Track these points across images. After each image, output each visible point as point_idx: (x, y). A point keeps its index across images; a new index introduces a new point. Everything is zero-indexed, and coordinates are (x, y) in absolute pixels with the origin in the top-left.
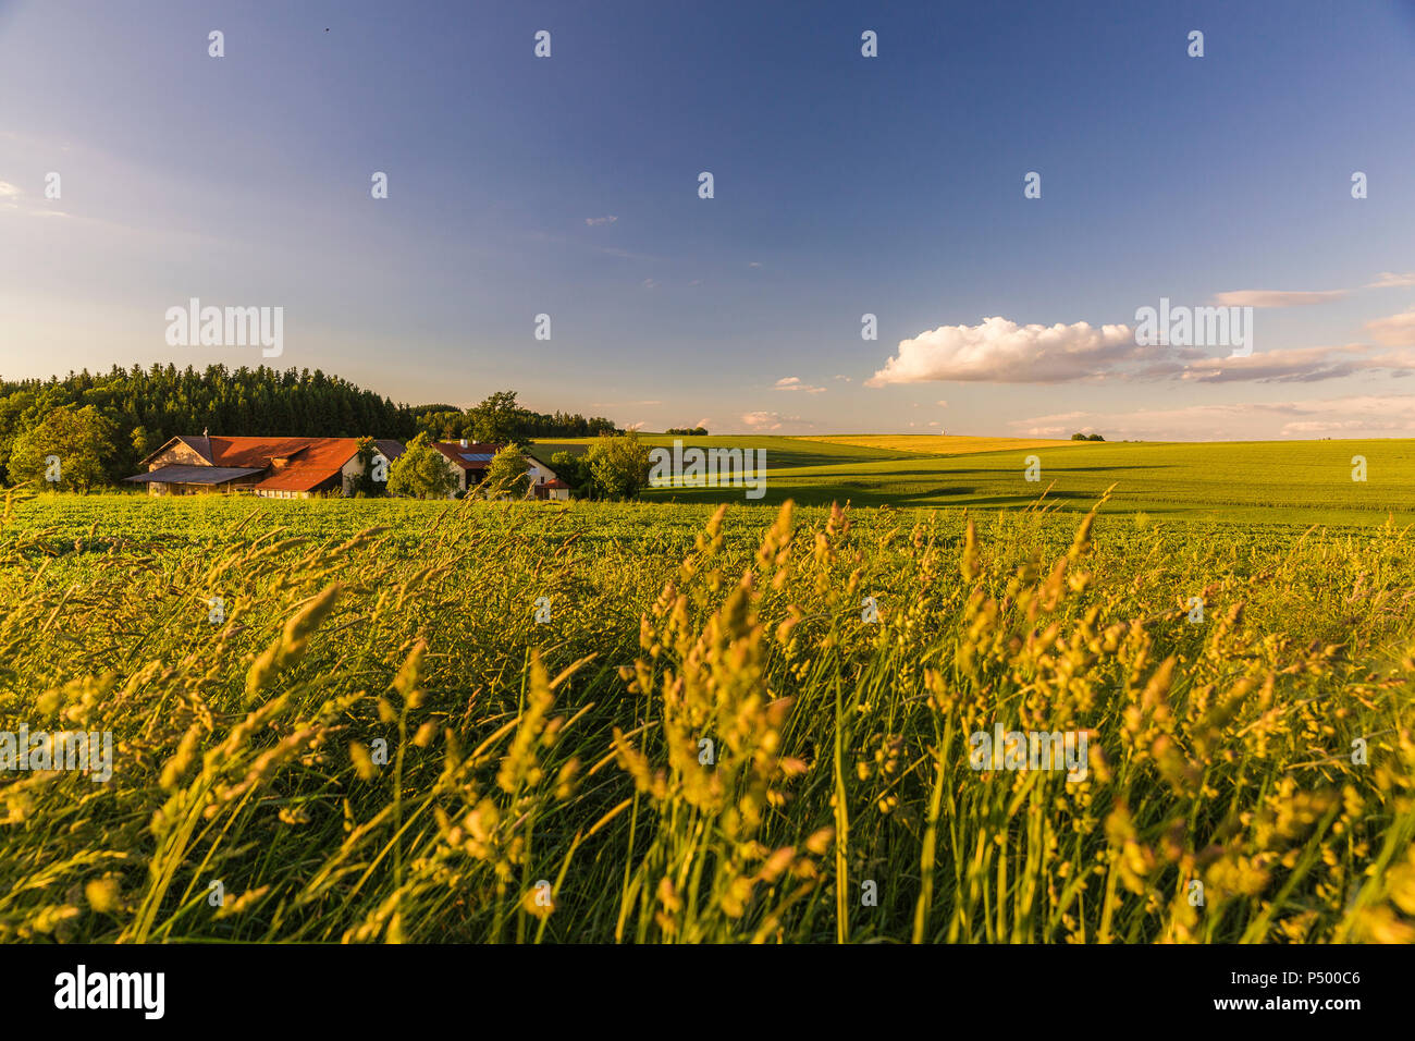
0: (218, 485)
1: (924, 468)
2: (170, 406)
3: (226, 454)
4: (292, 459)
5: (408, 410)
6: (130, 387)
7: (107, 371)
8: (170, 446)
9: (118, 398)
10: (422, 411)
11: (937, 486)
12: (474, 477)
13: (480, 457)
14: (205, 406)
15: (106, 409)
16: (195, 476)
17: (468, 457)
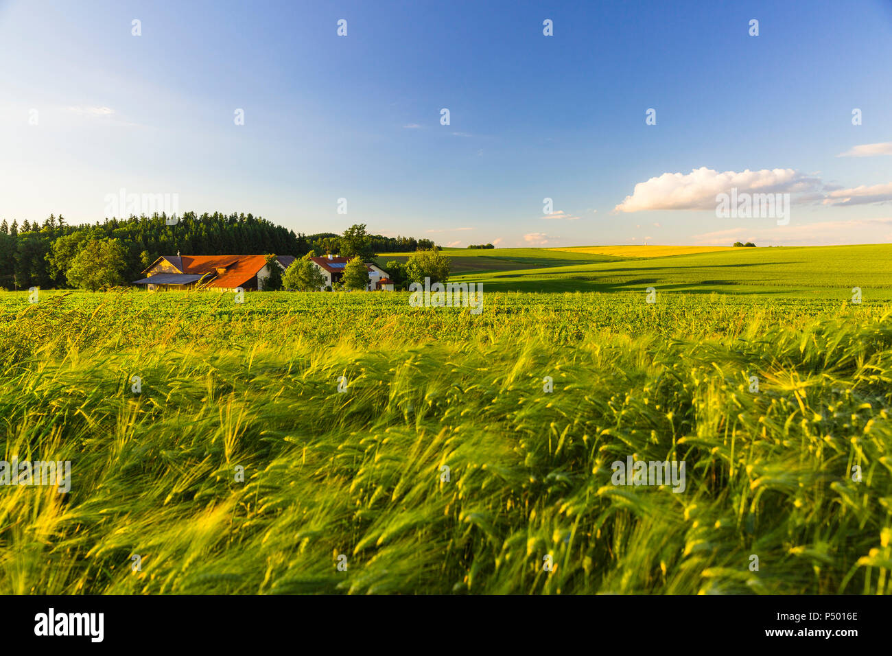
0: (186, 284)
1: (626, 267)
2: (162, 238)
3: (191, 266)
4: (228, 268)
5: (304, 237)
6: (139, 227)
7: (126, 218)
8: (158, 262)
9: (133, 234)
10: (315, 238)
11: (632, 278)
12: (336, 278)
13: (339, 265)
14: (183, 238)
15: (126, 240)
16: (172, 280)
17: (333, 265)
